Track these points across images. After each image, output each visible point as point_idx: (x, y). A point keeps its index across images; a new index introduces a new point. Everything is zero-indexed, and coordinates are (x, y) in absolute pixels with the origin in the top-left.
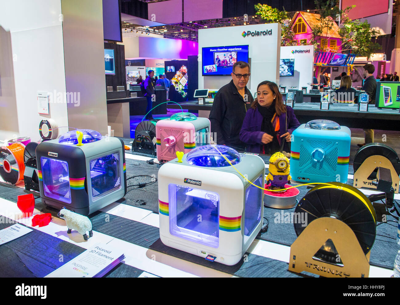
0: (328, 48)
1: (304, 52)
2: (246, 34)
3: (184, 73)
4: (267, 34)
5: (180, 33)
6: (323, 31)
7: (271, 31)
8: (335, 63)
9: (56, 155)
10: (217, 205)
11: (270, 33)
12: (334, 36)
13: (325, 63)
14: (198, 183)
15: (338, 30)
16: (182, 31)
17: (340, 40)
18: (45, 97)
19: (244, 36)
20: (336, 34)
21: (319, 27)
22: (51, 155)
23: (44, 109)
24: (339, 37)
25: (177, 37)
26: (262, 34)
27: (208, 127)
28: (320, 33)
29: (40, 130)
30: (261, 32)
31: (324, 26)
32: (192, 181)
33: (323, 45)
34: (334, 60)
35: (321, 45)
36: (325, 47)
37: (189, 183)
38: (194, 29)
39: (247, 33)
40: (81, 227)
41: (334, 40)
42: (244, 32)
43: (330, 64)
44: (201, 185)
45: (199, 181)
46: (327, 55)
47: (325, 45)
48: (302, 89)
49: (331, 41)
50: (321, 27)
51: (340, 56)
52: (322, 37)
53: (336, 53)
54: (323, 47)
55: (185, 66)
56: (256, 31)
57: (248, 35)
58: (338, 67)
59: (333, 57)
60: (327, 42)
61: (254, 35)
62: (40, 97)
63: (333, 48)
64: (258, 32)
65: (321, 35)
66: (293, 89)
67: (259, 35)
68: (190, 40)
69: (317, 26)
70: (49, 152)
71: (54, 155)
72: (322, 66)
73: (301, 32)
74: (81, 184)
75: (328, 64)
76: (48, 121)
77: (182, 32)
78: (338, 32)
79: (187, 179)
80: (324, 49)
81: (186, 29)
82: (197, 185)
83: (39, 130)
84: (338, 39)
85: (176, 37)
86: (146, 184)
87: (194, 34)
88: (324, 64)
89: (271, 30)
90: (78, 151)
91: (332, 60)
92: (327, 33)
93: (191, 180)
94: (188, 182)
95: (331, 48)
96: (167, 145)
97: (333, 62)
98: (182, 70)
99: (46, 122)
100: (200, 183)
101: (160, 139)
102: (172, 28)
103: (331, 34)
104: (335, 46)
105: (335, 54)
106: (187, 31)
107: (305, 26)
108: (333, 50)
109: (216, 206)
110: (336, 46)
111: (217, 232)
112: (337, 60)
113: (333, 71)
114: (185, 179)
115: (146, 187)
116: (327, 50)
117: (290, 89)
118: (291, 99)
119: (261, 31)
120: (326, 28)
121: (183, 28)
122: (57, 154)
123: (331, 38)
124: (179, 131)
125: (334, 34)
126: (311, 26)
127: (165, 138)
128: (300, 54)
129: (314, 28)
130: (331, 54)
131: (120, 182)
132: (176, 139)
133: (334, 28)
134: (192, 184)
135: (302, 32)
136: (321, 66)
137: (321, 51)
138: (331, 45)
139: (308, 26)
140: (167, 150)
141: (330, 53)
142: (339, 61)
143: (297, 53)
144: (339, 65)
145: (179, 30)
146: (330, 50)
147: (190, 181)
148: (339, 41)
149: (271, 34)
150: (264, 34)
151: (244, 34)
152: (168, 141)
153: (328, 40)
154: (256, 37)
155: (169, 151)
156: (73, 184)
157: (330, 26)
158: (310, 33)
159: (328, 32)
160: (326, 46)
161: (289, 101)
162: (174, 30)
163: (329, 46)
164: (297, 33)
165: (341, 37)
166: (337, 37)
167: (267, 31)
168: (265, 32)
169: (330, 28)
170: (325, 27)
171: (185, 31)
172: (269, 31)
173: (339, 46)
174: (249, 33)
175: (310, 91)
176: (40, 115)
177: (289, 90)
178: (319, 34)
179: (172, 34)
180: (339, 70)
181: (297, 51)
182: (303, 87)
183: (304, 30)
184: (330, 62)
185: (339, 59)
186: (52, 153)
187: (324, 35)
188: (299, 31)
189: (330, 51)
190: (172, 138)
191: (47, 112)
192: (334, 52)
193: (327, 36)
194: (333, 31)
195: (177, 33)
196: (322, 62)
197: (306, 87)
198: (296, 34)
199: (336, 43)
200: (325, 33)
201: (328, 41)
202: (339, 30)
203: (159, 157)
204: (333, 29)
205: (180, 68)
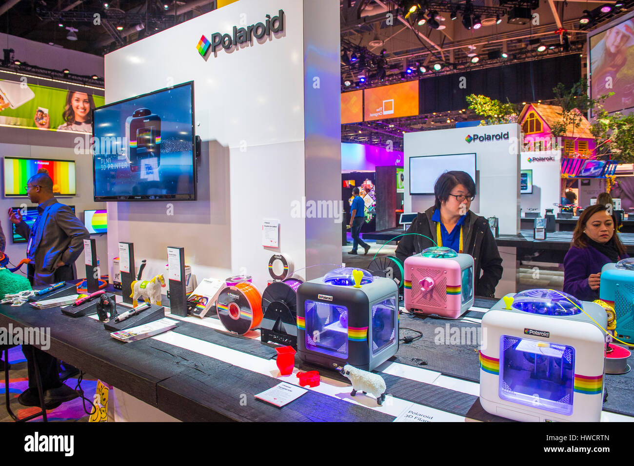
0: (576, 153)
1: (546, 160)
2: (470, 139)
3: (369, 189)
4: (502, 138)
5: (356, 135)
6: (567, 128)
7: (507, 134)
8: (588, 174)
9: (330, 299)
10: (572, 362)
11: (506, 137)
12: (584, 136)
13: (572, 174)
14: (545, 334)
15: (589, 128)
16: (360, 132)
17: (593, 141)
18: (274, 227)
19: (469, 142)
20: (586, 133)
21: (561, 123)
22: (322, 299)
23: (271, 241)
24: (591, 136)
25: (353, 140)
26: (494, 138)
27: (472, 266)
28: (563, 132)
29: (270, 267)
30: (493, 136)
31: (568, 122)
32: (536, 333)
33: (568, 149)
34: (587, 170)
35: (566, 149)
36: (570, 151)
37: (532, 334)
38: (377, 129)
39: (473, 137)
40: (377, 387)
41: (583, 142)
42: (469, 136)
43: (580, 175)
44: (548, 337)
45: (547, 332)
46: (575, 162)
47: (571, 149)
48: (546, 212)
49: (580, 143)
50: (563, 124)
51: (595, 164)
52: (566, 137)
53: (588, 159)
54: (568, 151)
55: (369, 179)
56: (485, 135)
57: (474, 139)
58: (589, 180)
59: (584, 166)
60: (574, 144)
61: (483, 140)
62: (267, 226)
63: (584, 152)
64: (489, 136)
65: (565, 135)
66: (532, 212)
67: (490, 139)
68: (371, 144)
69: (558, 123)
70: (319, 295)
71: (326, 298)
72: (568, 178)
73: (533, 131)
74: (362, 335)
75: (577, 176)
76: (282, 256)
77: (360, 134)
78: (590, 130)
79: (529, 330)
80: (570, 154)
81: (366, 130)
82: (544, 336)
83: (268, 267)
84: (590, 140)
85: (351, 140)
86: (413, 339)
87: (375, 136)
88: (570, 175)
89: (508, 132)
90: (359, 294)
91: (583, 170)
92: (573, 132)
93: (533, 330)
94: (530, 332)
95: (580, 153)
96: (423, 289)
97: (584, 172)
98: (366, 185)
99: (281, 257)
100: (548, 334)
101: (411, 281)
102: (345, 129)
103: (579, 133)
104: (585, 149)
105: (587, 161)
106: (366, 132)
107: (540, 123)
108: (583, 155)
109: (570, 362)
110: (588, 150)
111: (570, 396)
112: (590, 169)
113: (583, 184)
114: (525, 329)
115: (414, 343)
116: (574, 156)
117: (529, 212)
118: (543, 227)
119: (493, 134)
120: (572, 125)
121: (362, 129)
122: (331, 297)
123: (580, 139)
124: (438, 271)
125: (584, 133)
126: (548, 123)
127: (421, 280)
128: (541, 163)
129: (555, 126)
130: (582, 161)
131: (395, 335)
132: (434, 281)
133: (582, 124)
134: (537, 335)
135: (536, 131)
136: (566, 179)
137: (566, 157)
138: (580, 148)
139: (545, 123)
140: (421, 296)
141: (579, 159)
142: (592, 171)
143: (536, 162)
144: (593, 176)
145: (356, 132)
146: (578, 155)
147: (533, 332)
148: (592, 143)
149: (508, 138)
150: (498, 138)
151: (469, 138)
152: (423, 283)
153: (576, 141)
154: (486, 142)
155: (423, 297)
156: (354, 335)
157: (577, 122)
158: (548, 132)
159: (575, 131)
160: (573, 150)
161: (539, 230)
162: (347, 131)
163: (576, 149)
164: (529, 133)
165: (594, 138)
166: (588, 137)
167: (502, 135)
168: (499, 136)
169: (577, 124)
170: (569, 124)
171: (365, 132)
172: (505, 135)
173: (593, 150)
174: (476, 137)
175: (558, 214)
176: (264, 249)
177: (526, 213)
178: (561, 134)
179: (345, 136)
180: (591, 184)
181: (536, 159)
182: (547, 209)
183: (538, 128)
184: (580, 172)
185: (593, 168)
186: (324, 296)
187: (568, 134)
188: (532, 130)
189: (579, 157)
190: (429, 280)
191: (276, 245)
192: (586, 158)
193: (574, 136)
194: (582, 129)
195: (352, 135)
196: (568, 173)
197: (551, 209)
198: (527, 134)
199: (587, 145)
200: (571, 132)
201: (576, 144)
202: (592, 127)
203: (407, 304)
204: (582, 126)
205: (363, 183)
